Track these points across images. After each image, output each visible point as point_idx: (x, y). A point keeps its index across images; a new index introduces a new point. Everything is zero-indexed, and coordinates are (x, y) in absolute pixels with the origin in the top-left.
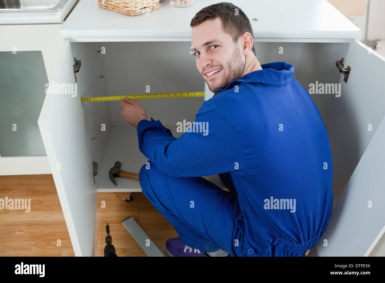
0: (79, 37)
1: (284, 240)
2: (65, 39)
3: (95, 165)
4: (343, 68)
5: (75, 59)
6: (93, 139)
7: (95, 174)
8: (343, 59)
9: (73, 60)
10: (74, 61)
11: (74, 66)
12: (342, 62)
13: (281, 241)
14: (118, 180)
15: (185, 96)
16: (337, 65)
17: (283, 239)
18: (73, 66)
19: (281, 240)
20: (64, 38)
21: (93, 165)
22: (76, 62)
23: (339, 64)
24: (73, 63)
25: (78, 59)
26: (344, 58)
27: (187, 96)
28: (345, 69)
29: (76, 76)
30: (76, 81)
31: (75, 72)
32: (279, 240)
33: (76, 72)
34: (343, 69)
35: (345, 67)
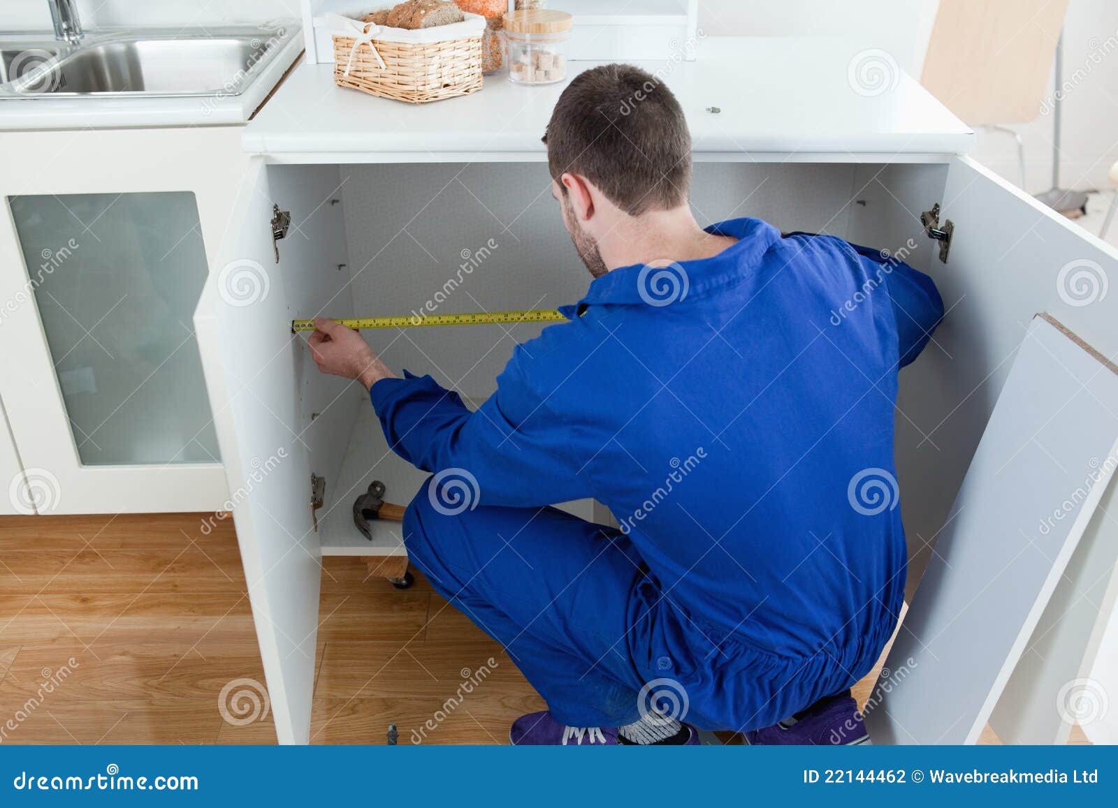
0: (286, 152)
1: (745, 650)
2: (252, 157)
3: (317, 483)
4: (937, 226)
5: (276, 207)
6: (314, 416)
7: (317, 504)
8: (937, 205)
9: (272, 209)
10: (275, 211)
11: (273, 222)
12: (935, 213)
13: (737, 652)
14: (375, 525)
15: (548, 318)
16: (924, 221)
17: (742, 649)
18: (270, 221)
19: (738, 648)
20: (251, 154)
21: (313, 482)
22: (279, 215)
23: (929, 218)
24: (273, 216)
25: (282, 209)
26: (939, 204)
27: (551, 318)
28: (941, 230)
29: (277, 246)
30: (278, 259)
31: (275, 236)
32: (735, 650)
33: (279, 236)
34: (937, 229)
35: (942, 224)
